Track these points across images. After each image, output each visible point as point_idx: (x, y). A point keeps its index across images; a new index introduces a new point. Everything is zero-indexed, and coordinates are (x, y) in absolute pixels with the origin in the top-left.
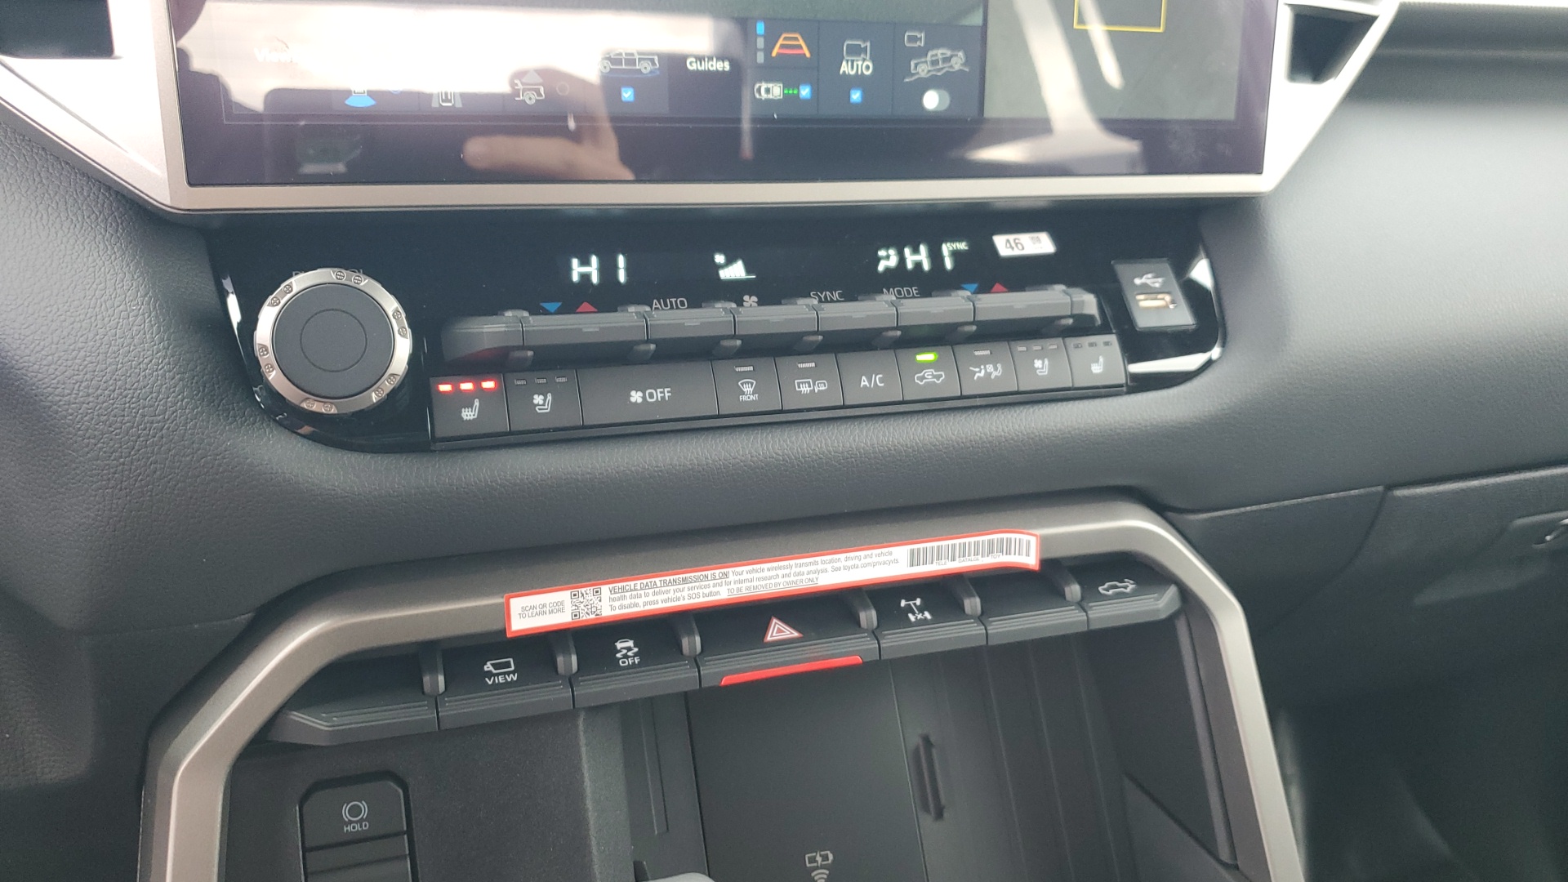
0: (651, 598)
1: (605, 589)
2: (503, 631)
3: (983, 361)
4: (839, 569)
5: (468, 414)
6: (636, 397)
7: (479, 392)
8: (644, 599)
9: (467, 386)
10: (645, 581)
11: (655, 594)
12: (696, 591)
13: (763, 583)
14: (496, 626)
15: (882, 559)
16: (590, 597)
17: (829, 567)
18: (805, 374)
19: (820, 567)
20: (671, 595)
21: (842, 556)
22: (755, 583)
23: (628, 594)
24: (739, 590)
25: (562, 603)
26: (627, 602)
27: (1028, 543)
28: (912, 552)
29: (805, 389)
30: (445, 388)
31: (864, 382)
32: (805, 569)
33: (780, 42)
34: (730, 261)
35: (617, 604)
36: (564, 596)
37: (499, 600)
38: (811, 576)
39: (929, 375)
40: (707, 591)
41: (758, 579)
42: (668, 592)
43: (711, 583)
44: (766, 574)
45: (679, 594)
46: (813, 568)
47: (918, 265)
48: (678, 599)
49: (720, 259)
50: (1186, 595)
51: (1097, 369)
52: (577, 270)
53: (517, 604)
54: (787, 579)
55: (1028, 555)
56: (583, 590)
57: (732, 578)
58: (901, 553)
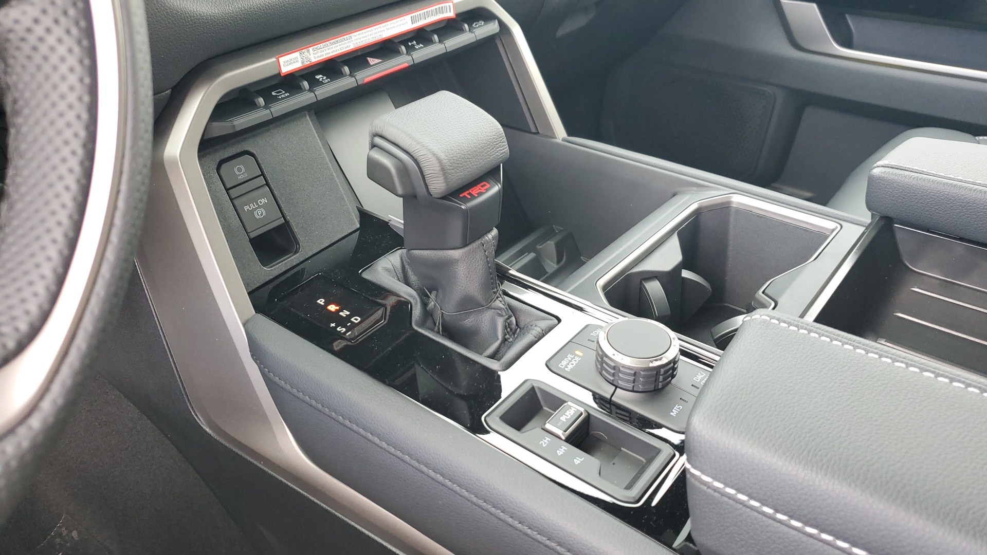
0: (327, 52)
1: (311, 49)
2: (279, 74)
4: (389, 29)
8: (325, 52)
10: (324, 44)
11: (329, 49)
12: (342, 46)
13: (364, 39)
14: (276, 72)
15: (402, 22)
16: (306, 54)
17: (385, 28)
19: (382, 29)
20: (334, 49)
21: (389, 23)
22: (362, 40)
23: (319, 51)
24: (357, 43)
25: (297, 58)
26: (319, 54)
27: (450, 6)
28: (411, 17)
32: (377, 31)
35: (316, 56)
36: (296, 54)
37: (274, 59)
38: (380, 34)
40: (346, 45)
41: (363, 37)
42: (332, 48)
43: (346, 41)
44: (365, 35)
45: (337, 48)
46: (379, 30)
48: (337, 51)
50: (502, 24)
53: (282, 60)
54: (372, 36)
55: (450, 11)
56: (303, 51)
57: (353, 38)
58: (408, 18)
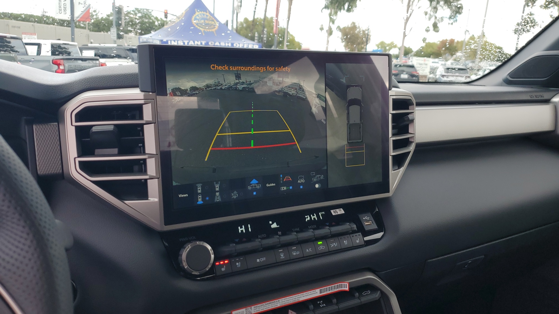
0: (263, 308)
1: (253, 307)
3: (332, 243)
4: (304, 296)
5: (223, 269)
6: (258, 260)
7: (224, 263)
8: (261, 309)
9: (222, 263)
10: (261, 304)
11: (264, 307)
12: (272, 305)
13: (287, 302)
15: (314, 292)
16: (249, 309)
17: (302, 296)
18: (294, 250)
19: (300, 296)
20: (267, 307)
21: (305, 293)
22: (285, 302)
23: (257, 308)
24: (282, 304)
25: (243, 311)
26: (257, 310)
27: (346, 285)
28: (320, 290)
29: (295, 254)
30: (217, 264)
31: (307, 251)
32: (296, 297)
33: (285, 178)
34: (273, 223)
35: (255, 310)
37: (229, 312)
38: (298, 299)
39: (321, 247)
40: (275, 305)
41: (286, 301)
42: (266, 306)
43: (276, 303)
44: (288, 299)
45: (269, 307)
46: (298, 297)
47: (314, 219)
48: (269, 308)
49: (271, 222)
51: (358, 241)
52: (240, 230)
53: (234, 313)
54: (293, 300)
55: (346, 288)
56: (248, 308)
57: (280, 301)
58: (318, 290)
